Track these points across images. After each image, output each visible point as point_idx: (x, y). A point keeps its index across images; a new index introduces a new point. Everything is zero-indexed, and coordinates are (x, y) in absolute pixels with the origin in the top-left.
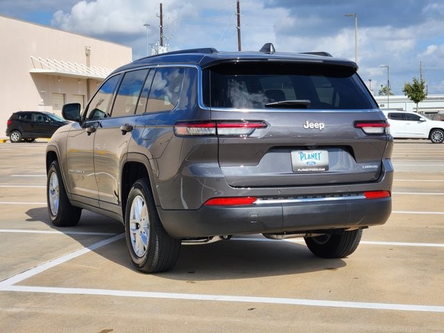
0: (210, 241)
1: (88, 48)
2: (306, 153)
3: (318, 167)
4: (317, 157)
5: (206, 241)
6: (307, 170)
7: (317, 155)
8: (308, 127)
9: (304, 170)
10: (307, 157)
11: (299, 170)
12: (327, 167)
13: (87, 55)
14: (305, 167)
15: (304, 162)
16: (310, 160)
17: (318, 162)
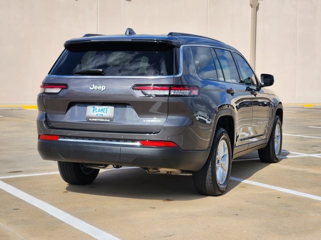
2: (98, 108)
3: (104, 118)
4: (105, 111)
6: (95, 120)
7: (105, 109)
8: (93, 89)
10: (97, 110)
11: (90, 119)
12: (111, 120)
14: (95, 118)
15: (95, 114)
16: (99, 113)
17: (105, 115)
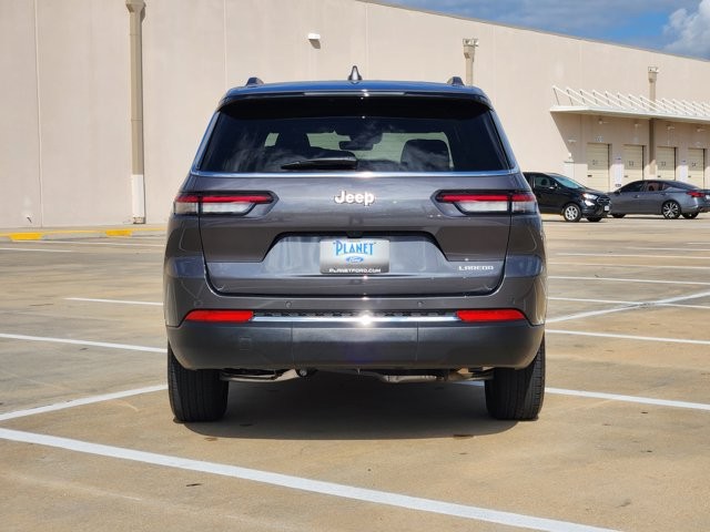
0: (279, 379)
1: (654, 70)
2: (348, 243)
3: (368, 267)
4: (368, 250)
5: (272, 378)
6: (346, 271)
7: (368, 246)
8: (342, 200)
9: (340, 270)
10: (348, 250)
11: (331, 271)
12: (385, 268)
13: (651, 81)
14: (343, 266)
15: (342, 258)
16: (351, 255)
17: (368, 258)
